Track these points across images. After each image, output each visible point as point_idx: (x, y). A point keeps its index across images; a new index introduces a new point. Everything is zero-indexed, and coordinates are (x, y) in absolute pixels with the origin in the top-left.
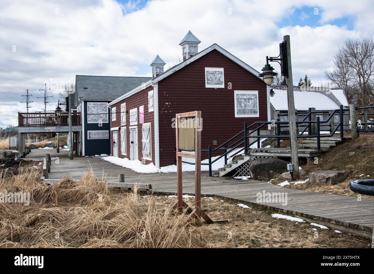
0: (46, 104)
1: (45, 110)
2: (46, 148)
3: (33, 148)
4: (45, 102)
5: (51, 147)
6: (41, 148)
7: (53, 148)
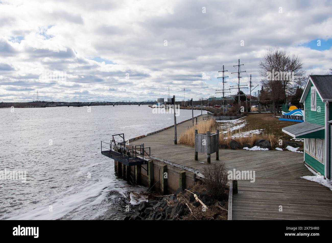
0: (239, 79)
1: (239, 85)
2: (255, 148)
3: (235, 147)
4: (239, 77)
5: (265, 147)
6: (247, 148)
7: (267, 149)
